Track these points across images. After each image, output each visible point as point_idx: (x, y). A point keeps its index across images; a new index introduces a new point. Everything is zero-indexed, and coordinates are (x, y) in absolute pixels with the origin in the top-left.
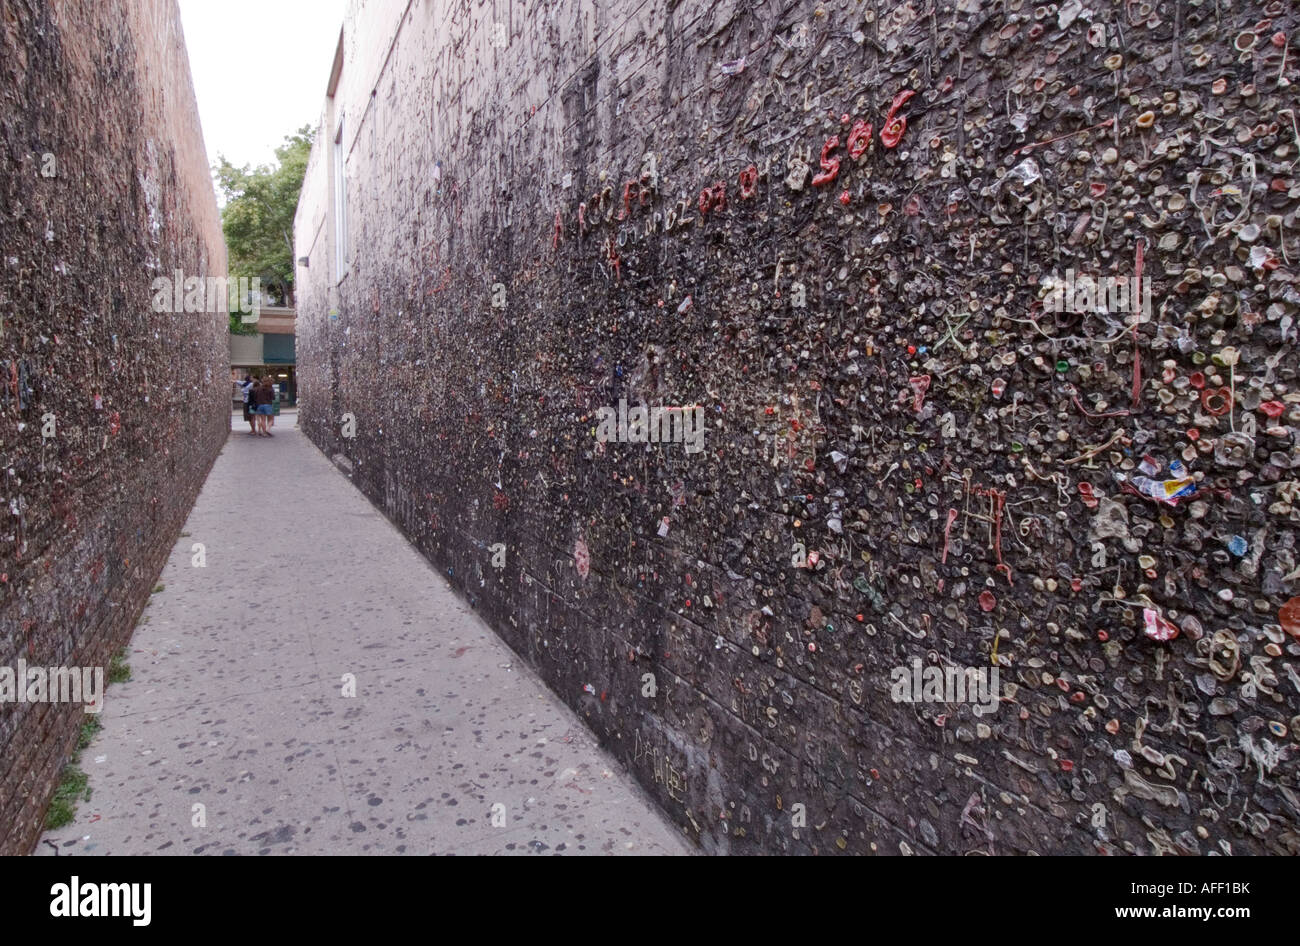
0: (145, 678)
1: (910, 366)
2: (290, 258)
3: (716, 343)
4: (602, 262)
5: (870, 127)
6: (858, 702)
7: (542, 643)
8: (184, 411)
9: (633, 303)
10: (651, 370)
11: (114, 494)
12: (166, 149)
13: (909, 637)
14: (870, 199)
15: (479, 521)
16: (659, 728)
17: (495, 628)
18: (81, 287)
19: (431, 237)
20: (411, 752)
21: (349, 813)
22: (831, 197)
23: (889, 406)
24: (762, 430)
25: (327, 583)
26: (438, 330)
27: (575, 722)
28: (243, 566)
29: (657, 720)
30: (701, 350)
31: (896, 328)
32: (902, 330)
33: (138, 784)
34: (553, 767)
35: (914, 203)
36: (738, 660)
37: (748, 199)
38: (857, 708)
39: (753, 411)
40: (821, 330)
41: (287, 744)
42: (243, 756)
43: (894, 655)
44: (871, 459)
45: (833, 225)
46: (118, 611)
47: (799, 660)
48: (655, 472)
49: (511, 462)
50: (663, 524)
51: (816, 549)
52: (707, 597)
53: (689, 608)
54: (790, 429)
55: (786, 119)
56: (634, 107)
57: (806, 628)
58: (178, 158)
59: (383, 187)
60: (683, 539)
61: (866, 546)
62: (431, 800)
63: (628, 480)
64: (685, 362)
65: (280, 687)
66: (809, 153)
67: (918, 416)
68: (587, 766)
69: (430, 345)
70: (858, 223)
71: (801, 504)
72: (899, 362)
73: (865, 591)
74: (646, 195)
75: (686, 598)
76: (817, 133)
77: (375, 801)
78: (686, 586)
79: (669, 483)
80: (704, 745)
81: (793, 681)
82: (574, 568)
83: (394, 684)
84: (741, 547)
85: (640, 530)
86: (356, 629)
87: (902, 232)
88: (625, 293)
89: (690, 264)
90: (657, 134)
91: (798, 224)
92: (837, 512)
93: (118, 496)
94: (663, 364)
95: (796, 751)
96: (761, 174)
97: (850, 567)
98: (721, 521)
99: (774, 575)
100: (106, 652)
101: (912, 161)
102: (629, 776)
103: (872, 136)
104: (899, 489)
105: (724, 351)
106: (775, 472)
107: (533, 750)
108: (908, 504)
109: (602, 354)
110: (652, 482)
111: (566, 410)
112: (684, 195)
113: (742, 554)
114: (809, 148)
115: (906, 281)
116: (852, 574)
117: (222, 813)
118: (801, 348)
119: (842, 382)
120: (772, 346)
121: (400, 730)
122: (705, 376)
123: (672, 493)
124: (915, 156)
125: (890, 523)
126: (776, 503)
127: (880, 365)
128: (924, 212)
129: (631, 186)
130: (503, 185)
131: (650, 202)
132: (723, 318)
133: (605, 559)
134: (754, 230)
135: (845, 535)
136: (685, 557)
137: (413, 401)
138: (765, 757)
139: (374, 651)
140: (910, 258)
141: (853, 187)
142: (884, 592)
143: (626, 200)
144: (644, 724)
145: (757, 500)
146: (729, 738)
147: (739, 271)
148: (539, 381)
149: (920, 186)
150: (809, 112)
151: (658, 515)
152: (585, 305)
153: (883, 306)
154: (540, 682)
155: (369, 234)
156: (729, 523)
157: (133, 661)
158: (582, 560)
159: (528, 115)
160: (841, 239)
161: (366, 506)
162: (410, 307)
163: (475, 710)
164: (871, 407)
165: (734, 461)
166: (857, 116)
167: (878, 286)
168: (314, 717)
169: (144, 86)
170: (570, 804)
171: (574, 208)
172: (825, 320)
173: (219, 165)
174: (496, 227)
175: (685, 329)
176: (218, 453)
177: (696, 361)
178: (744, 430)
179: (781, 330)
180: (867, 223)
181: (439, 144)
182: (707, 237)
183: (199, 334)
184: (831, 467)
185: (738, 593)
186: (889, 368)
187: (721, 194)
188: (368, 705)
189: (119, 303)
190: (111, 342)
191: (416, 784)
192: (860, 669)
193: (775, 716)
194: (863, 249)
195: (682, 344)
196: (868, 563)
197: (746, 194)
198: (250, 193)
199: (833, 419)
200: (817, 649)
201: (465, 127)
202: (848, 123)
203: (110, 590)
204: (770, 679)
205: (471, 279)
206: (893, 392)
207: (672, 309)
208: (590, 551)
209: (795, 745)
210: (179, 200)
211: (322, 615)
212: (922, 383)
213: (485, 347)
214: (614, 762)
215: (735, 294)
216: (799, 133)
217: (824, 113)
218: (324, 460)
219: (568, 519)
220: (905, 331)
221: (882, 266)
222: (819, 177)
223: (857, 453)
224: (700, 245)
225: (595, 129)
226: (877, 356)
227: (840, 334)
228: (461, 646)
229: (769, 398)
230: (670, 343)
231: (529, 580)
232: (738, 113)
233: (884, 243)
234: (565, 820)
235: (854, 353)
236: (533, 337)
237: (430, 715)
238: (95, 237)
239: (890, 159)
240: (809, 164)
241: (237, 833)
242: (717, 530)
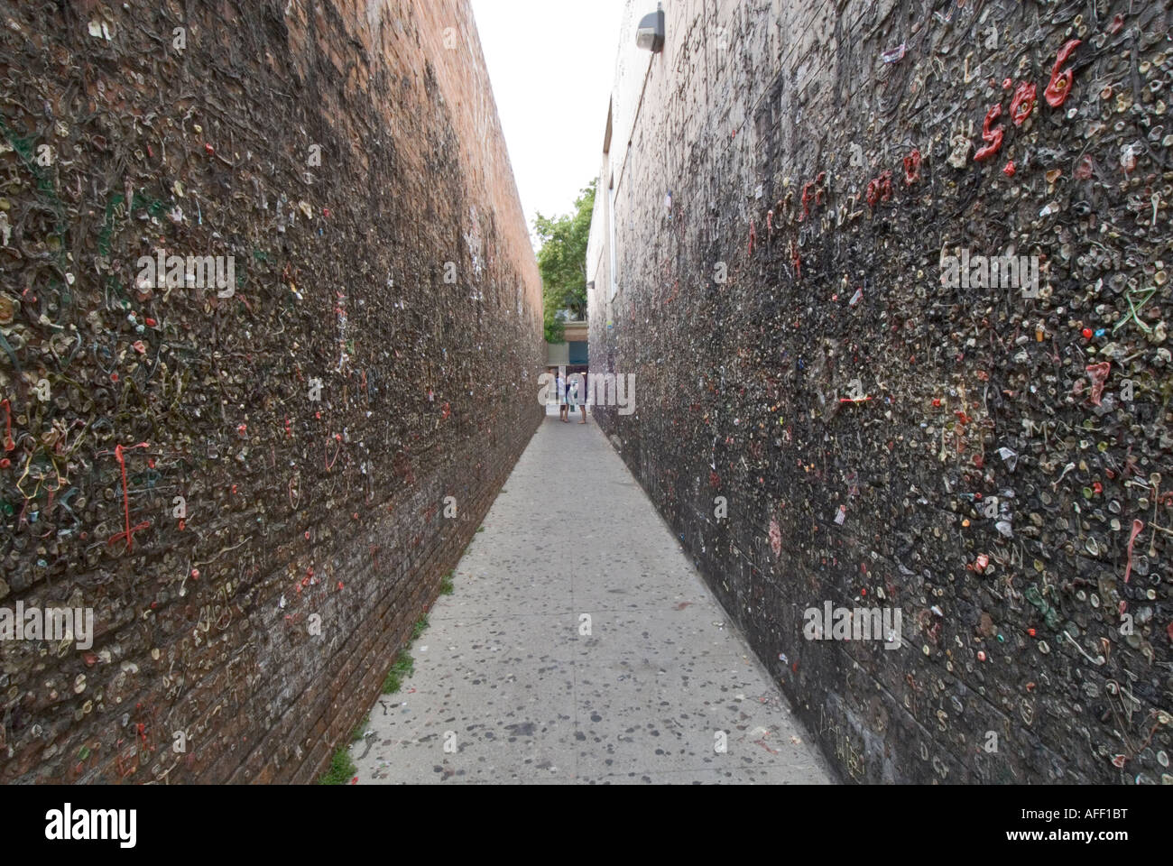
0: (461, 593)
1: (1085, 352)
2: (584, 282)
3: (884, 334)
4: (787, 263)
5: (1033, 88)
6: (1029, 723)
7: (746, 610)
8: (504, 401)
9: (812, 299)
10: (827, 363)
11: (445, 461)
12: (487, 212)
13: (1086, 662)
14: (1036, 166)
15: (700, 496)
16: (841, 707)
17: (713, 589)
18: (416, 316)
19: (666, 256)
20: (629, 684)
21: (576, 723)
22: (996, 169)
23: (1063, 398)
24: (930, 422)
25: (590, 536)
26: (671, 333)
27: (772, 685)
28: (536, 517)
29: (839, 700)
30: (870, 342)
31: (1069, 309)
32: (1077, 311)
33: (442, 672)
34: (746, 722)
35: (1086, 165)
36: (909, 657)
37: (913, 184)
38: (1028, 729)
39: (920, 402)
40: (987, 316)
41: (542, 659)
42: (511, 662)
43: (1068, 678)
44: (1044, 457)
45: (997, 201)
46: (448, 543)
47: (969, 667)
48: (833, 460)
49: (721, 446)
50: (840, 512)
51: (985, 552)
52: (880, 589)
53: (865, 597)
54: (957, 422)
55: (947, 95)
56: (811, 113)
57: (976, 634)
58: (498, 218)
59: (636, 219)
60: (858, 529)
61: (1038, 554)
62: (638, 727)
63: (810, 468)
64: (856, 354)
65: (545, 613)
66: (971, 127)
67: (1096, 410)
68: (778, 728)
69: (666, 346)
70: (1025, 195)
71: (969, 502)
72: (1074, 347)
73: (1037, 603)
74: (821, 195)
75: (862, 587)
76: (979, 104)
77: (596, 718)
78: (861, 575)
79: (844, 473)
80: (879, 734)
81: (963, 688)
82: (768, 545)
83: (626, 625)
84: (911, 542)
85: (821, 516)
86: (605, 575)
87: (1073, 199)
88: (805, 290)
89: (859, 256)
90: (830, 134)
91: (962, 204)
92: (1006, 514)
93: (448, 463)
94: (838, 357)
95: (966, 760)
96: (923, 156)
97: (1022, 576)
98: (892, 514)
99: (943, 574)
100: (438, 572)
101: (1081, 117)
102: (815, 746)
103: (1035, 98)
104: (1076, 493)
105: (892, 342)
106: (943, 467)
107: (731, 703)
108: (1086, 511)
109: (787, 349)
110: (831, 471)
111: (760, 401)
112: (854, 191)
113: (912, 549)
114: (971, 121)
115: (1080, 254)
116: (1024, 583)
117: (490, 703)
118: (967, 336)
119: (1011, 372)
120: (938, 335)
121: (624, 663)
122: (875, 367)
123: (847, 483)
124: (1084, 112)
125: (1066, 531)
126: (944, 500)
127: (1052, 352)
128: (1097, 174)
129: (808, 188)
130: (712, 205)
131: (824, 201)
132: (890, 308)
133: (794, 538)
134: (919, 215)
135: (1015, 540)
136: (860, 546)
137: (657, 393)
138: (936, 759)
139: (616, 595)
140: (1084, 228)
141: (1017, 156)
142: (1058, 608)
143: (804, 202)
144: (828, 700)
145: (926, 496)
146: (902, 731)
147: (905, 259)
148: (740, 375)
149: (1091, 144)
150: (970, 84)
151: (836, 503)
152: (773, 304)
153: (1054, 285)
154: (746, 644)
155: (628, 259)
156: (899, 517)
157: (457, 581)
158: (775, 539)
159: (730, 139)
160: (1007, 214)
161: (628, 477)
162: (653, 315)
163: (686, 658)
164: (1043, 399)
165: (903, 454)
166: (1019, 79)
167: (1049, 263)
168: (564, 641)
169: (466, 168)
170: (756, 759)
171: (764, 216)
172: (992, 304)
173: (536, 218)
174: (708, 242)
175: (856, 321)
176: (534, 431)
177: (867, 353)
178: (912, 422)
179: (946, 318)
180: (1034, 193)
181: (670, 176)
182: (875, 228)
183: (516, 345)
184: (1001, 465)
185: (909, 588)
186: (1062, 355)
187: (887, 184)
188: (604, 638)
189: (448, 326)
190: (442, 354)
191: (629, 711)
192: (1031, 688)
193: (945, 720)
194: (1030, 223)
195: (854, 336)
196: (1041, 572)
197: (909, 180)
198: (557, 236)
199: (1002, 411)
200: (987, 659)
201: (686, 159)
202: (1009, 88)
203: (442, 528)
204: (940, 681)
205: (692, 288)
206: (1068, 382)
207: (845, 302)
208: (781, 532)
209: (965, 754)
210: (498, 248)
211: (583, 561)
212: (1100, 371)
213: (701, 346)
214: (803, 730)
215: (901, 283)
216: (960, 108)
217: (985, 82)
218: (605, 439)
219: (763, 500)
220: (1079, 312)
221: (1052, 240)
222: (982, 151)
223: (1027, 450)
224: (869, 237)
225: (780, 141)
226: (1049, 341)
227: (1007, 318)
228: (683, 601)
229: (936, 390)
230: (843, 336)
231: (736, 552)
232: (901, 100)
233: (1053, 214)
234: (749, 772)
235: (1023, 338)
236: (736, 335)
237: (649, 656)
238: (428, 281)
239: (1056, 120)
240: (971, 138)
241: (497, 721)
242: (888, 523)
